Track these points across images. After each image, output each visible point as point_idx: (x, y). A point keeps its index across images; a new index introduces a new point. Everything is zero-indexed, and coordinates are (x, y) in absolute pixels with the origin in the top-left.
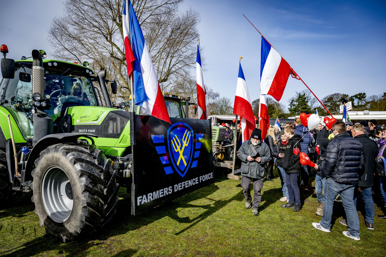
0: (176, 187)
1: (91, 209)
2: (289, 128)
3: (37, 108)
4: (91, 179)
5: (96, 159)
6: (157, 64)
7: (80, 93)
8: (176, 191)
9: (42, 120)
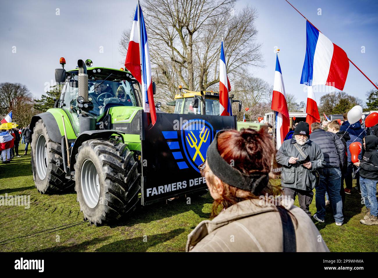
0: (192, 182)
1: (113, 195)
2: (334, 123)
3: (81, 109)
4: (112, 168)
5: (118, 151)
6: (215, 64)
7: (124, 95)
8: (191, 185)
9: (85, 119)
